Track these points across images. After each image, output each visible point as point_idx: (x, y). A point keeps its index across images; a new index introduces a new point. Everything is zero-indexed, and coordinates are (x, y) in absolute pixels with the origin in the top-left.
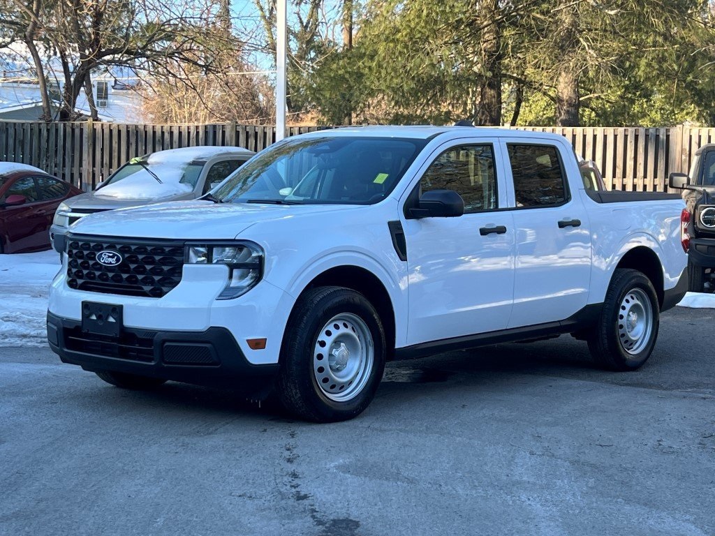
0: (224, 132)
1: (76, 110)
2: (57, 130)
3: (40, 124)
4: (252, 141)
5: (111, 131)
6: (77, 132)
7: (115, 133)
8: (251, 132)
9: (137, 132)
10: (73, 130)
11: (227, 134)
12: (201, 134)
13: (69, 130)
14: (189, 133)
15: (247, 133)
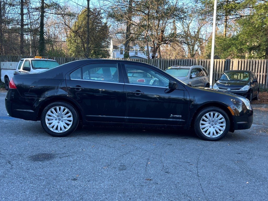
0: (195, 61)
1: (156, 56)
2: (151, 61)
3: (147, 59)
4: (203, 63)
5: (165, 61)
6: (156, 61)
7: (166, 61)
8: (203, 61)
9: (172, 61)
10: (155, 61)
11: (196, 62)
12: (189, 61)
13: (154, 61)
14: (186, 61)
15: (202, 61)
